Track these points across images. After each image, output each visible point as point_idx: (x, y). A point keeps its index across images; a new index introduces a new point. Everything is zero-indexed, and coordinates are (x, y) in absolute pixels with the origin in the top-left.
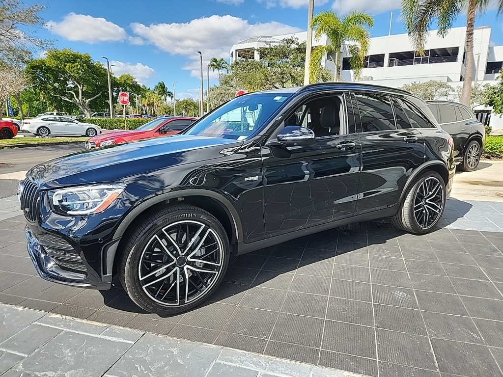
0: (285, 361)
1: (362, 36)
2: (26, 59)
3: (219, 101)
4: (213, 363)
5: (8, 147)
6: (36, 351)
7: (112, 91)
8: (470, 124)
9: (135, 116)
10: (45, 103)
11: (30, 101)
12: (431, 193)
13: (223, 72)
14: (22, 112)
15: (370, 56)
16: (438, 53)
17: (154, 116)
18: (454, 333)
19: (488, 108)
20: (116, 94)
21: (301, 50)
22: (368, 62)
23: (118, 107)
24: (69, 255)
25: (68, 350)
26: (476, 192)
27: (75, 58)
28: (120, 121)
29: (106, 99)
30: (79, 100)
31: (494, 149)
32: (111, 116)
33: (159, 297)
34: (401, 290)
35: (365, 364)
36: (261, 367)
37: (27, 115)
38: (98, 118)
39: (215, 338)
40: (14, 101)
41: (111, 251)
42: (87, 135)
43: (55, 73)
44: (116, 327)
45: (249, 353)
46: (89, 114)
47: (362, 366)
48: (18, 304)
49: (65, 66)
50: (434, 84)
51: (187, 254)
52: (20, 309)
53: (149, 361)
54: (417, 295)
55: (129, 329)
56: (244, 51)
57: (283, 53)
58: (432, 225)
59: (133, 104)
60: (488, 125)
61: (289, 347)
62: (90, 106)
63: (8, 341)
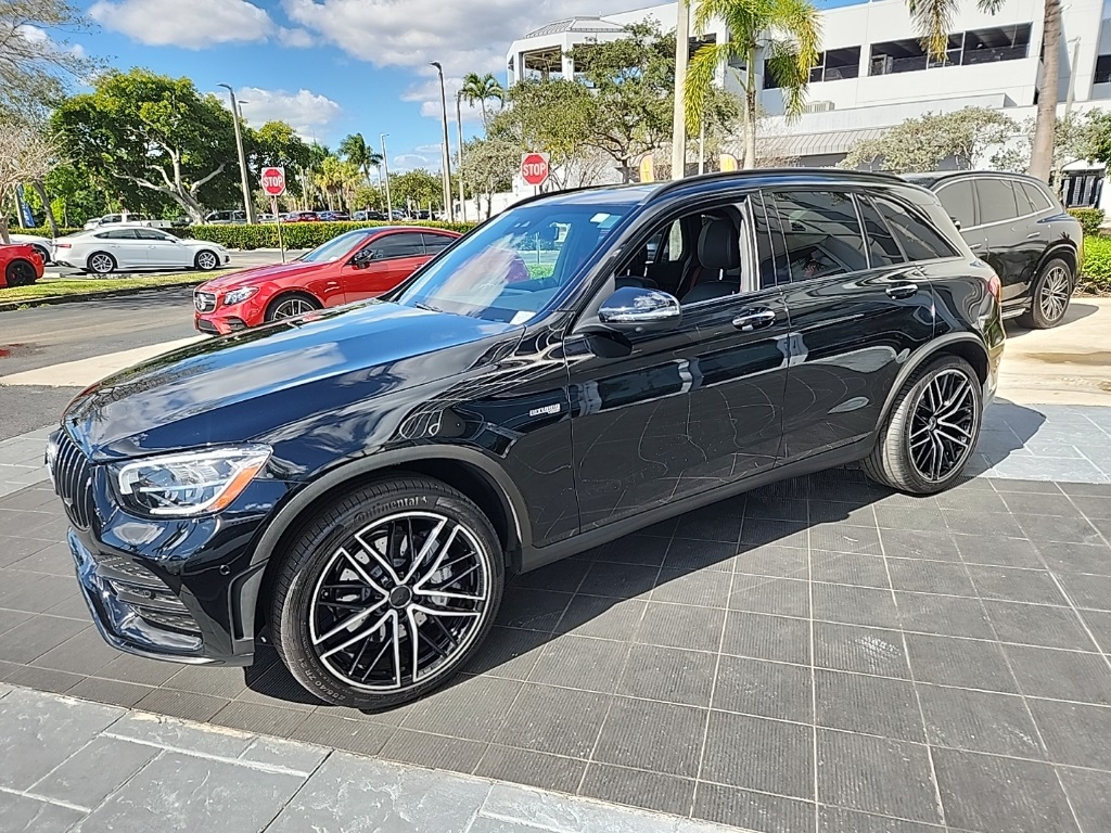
0: (621, 809)
1: (804, 18)
2: (52, 96)
3: (486, 175)
4: (473, 819)
5: (27, 303)
6: (107, 799)
7: (247, 161)
8: (1047, 220)
9: (300, 215)
10: (101, 192)
11: (69, 190)
12: (948, 404)
13: (493, 103)
14: (52, 218)
15: (827, 52)
16: (984, 39)
17: (343, 214)
18: (984, 734)
19: (1097, 165)
20: (256, 166)
21: (666, 49)
22: (823, 67)
23: (263, 195)
24: (163, 600)
25: (174, 796)
26: (1058, 383)
27: (157, 91)
28: (268, 230)
29: (234, 181)
30: (174, 185)
31: (1105, 271)
32: (249, 218)
33: (357, 676)
34: (875, 634)
35: (791, 812)
36: (571, 825)
37: (64, 222)
38: (220, 224)
39: (476, 759)
40: (32, 193)
41: (250, 590)
42: (197, 267)
43: (118, 126)
44: (272, 739)
45: (547, 792)
46: (199, 216)
47: (783, 817)
48: (66, 690)
49: (139, 108)
50: (975, 115)
51: (412, 582)
52: (71, 701)
53: (340, 817)
54: (910, 646)
55: (297, 744)
56: (537, 53)
57: (625, 59)
58: (950, 474)
59: (295, 188)
60: (1097, 206)
61: (632, 776)
62: (200, 197)
63: (51, 776)
